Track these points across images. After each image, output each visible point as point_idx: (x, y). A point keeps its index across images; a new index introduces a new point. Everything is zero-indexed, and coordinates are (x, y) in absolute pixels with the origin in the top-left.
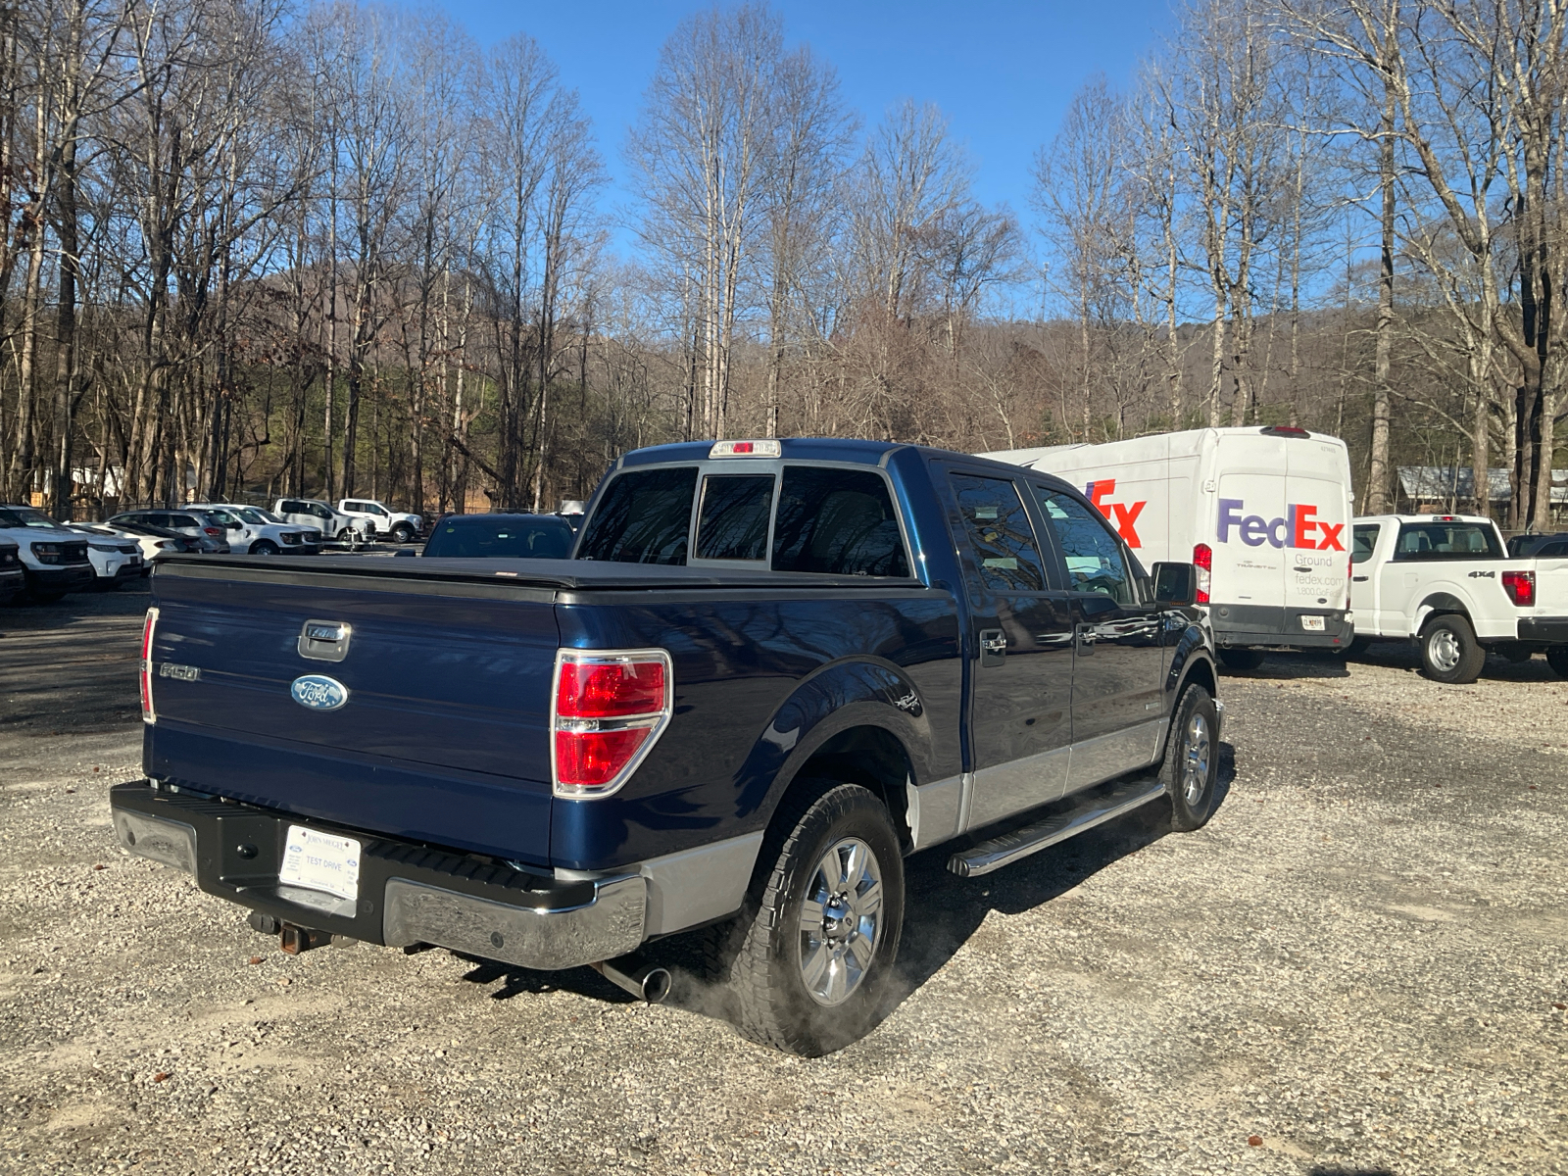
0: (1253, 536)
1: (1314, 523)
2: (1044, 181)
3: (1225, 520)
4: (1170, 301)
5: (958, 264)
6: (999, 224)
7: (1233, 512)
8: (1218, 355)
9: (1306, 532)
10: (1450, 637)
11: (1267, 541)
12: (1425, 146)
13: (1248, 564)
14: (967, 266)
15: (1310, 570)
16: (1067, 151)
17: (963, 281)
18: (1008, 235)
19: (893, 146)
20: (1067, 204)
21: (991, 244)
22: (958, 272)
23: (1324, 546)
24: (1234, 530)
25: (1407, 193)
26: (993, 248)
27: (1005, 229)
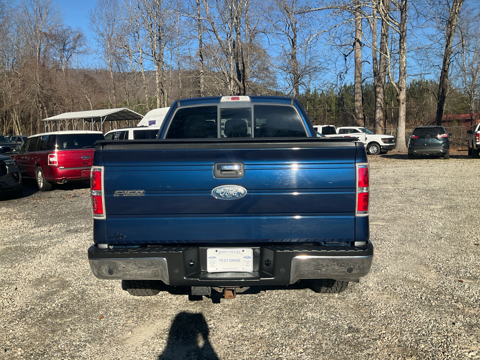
2: (93, 21)
4: (142, 64)
5: (64, 46)
6: (78, 34)
8: (157, 82)
12: (213, 23)
14: (67, 47)
16: (100, 12)
17: (66, 53)
18: (81, 38)
19: (33, 3)
20: (101, 29)
21: (75, 41)
22: (64, 49)
25: (210, 37)
26: (76, 42)
27: (79, 36)
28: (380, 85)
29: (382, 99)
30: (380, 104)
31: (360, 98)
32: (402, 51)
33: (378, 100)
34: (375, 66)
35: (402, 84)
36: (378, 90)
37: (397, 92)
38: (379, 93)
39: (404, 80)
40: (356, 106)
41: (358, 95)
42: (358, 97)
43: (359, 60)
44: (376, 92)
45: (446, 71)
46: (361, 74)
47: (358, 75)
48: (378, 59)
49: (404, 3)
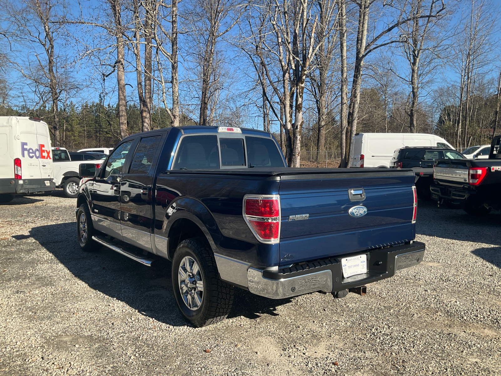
0: (31, 155)
1: (44, 150)
3: (23, 150)
7: (25, 147)
9: (43, 153)
10: (74, 184)
11: (34, 157)
13: (31, 165)
15: (45, 166)
23: (47, 158)
24: (26, 152)
28: (147, 109)
29: (149, 124)
30: (147, 128)
31: (126, 122)
32: (175, 81)
33: (145, 124)
34: (140, 91)
35: (176, 112)
36: (144, 114)
37: (172, 119)
38: (146, 118)
39: (177, 108)
40: (121, 129)
41: (123, 118)
42: (123, 120)
43: (123, 82)
44: (142, 117)
45: (206, 103)
46: (125, 97)
47: (123, 97)
48: (143, 84)
49: (175, 36)
